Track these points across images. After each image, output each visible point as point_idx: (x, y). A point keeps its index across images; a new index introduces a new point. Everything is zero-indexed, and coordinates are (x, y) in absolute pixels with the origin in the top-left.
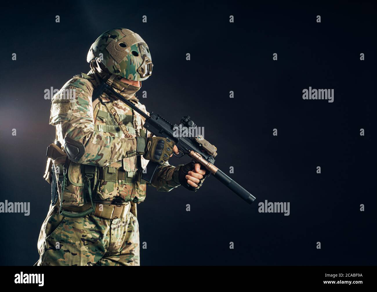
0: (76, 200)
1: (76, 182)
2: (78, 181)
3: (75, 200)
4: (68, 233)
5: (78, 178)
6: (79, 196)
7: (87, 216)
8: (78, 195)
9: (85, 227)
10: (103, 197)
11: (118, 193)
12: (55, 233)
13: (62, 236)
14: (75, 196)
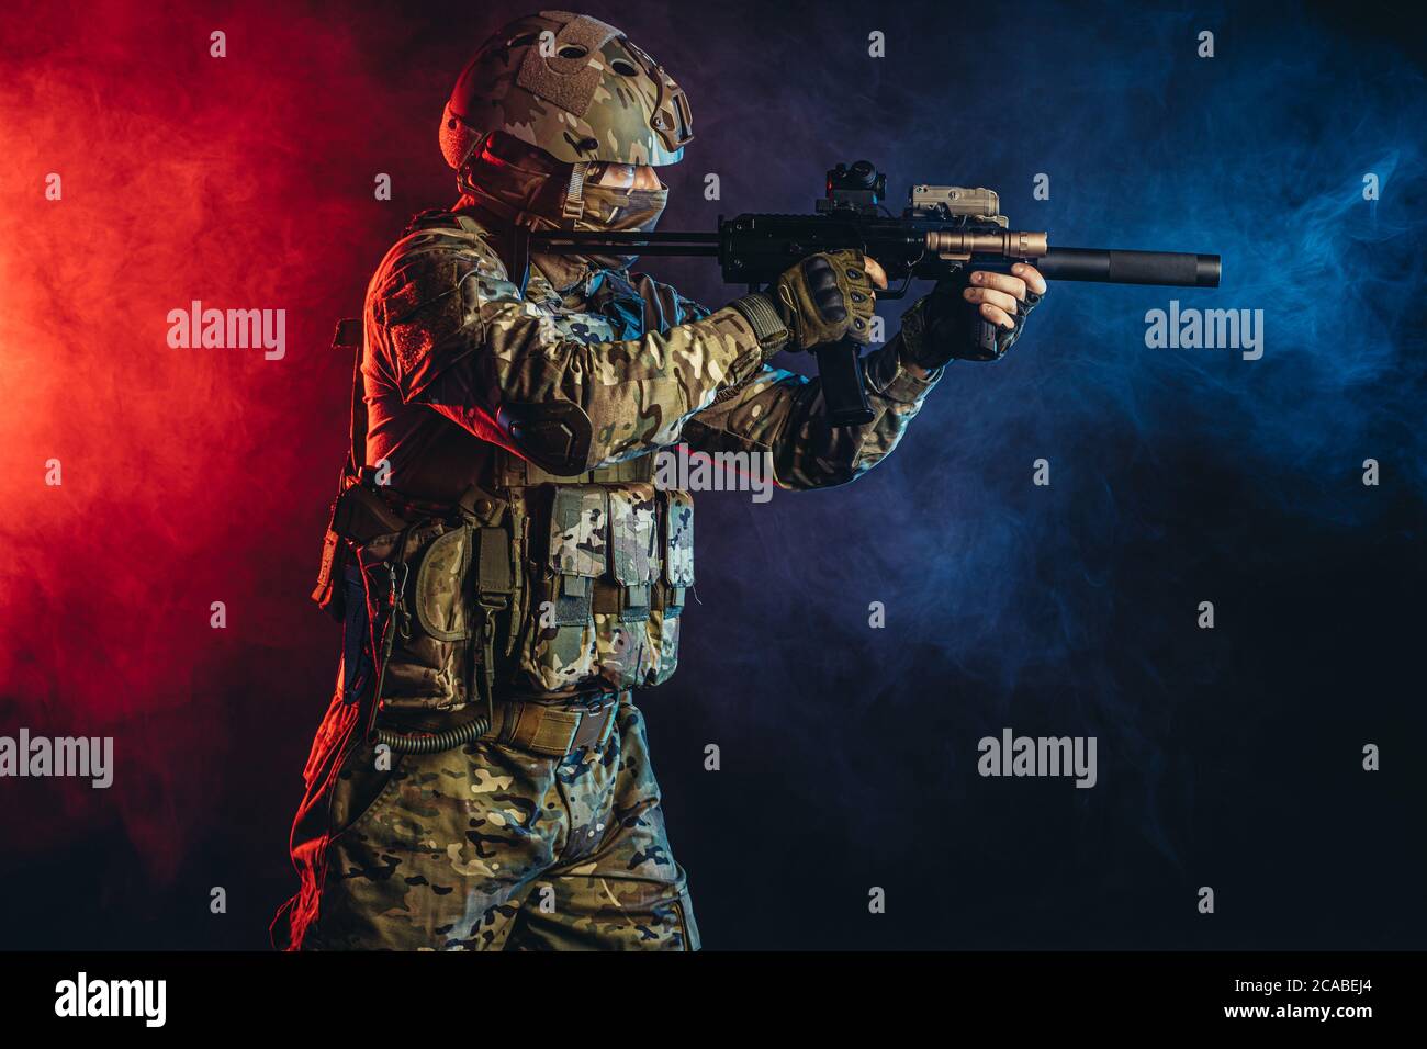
0: (443, 689)
1: (443, 628)
2: (450, 623)
3: (439, 692)
4: (418, 814)
5: (452, 610)
6: (451, 676)
7: (482, 748)
8: (449, 673)
9: (476, 789)
10: (544, 682)
11: (595, 663)
12: (370, 818)
13: (398, 828)
14: (439, 677)
